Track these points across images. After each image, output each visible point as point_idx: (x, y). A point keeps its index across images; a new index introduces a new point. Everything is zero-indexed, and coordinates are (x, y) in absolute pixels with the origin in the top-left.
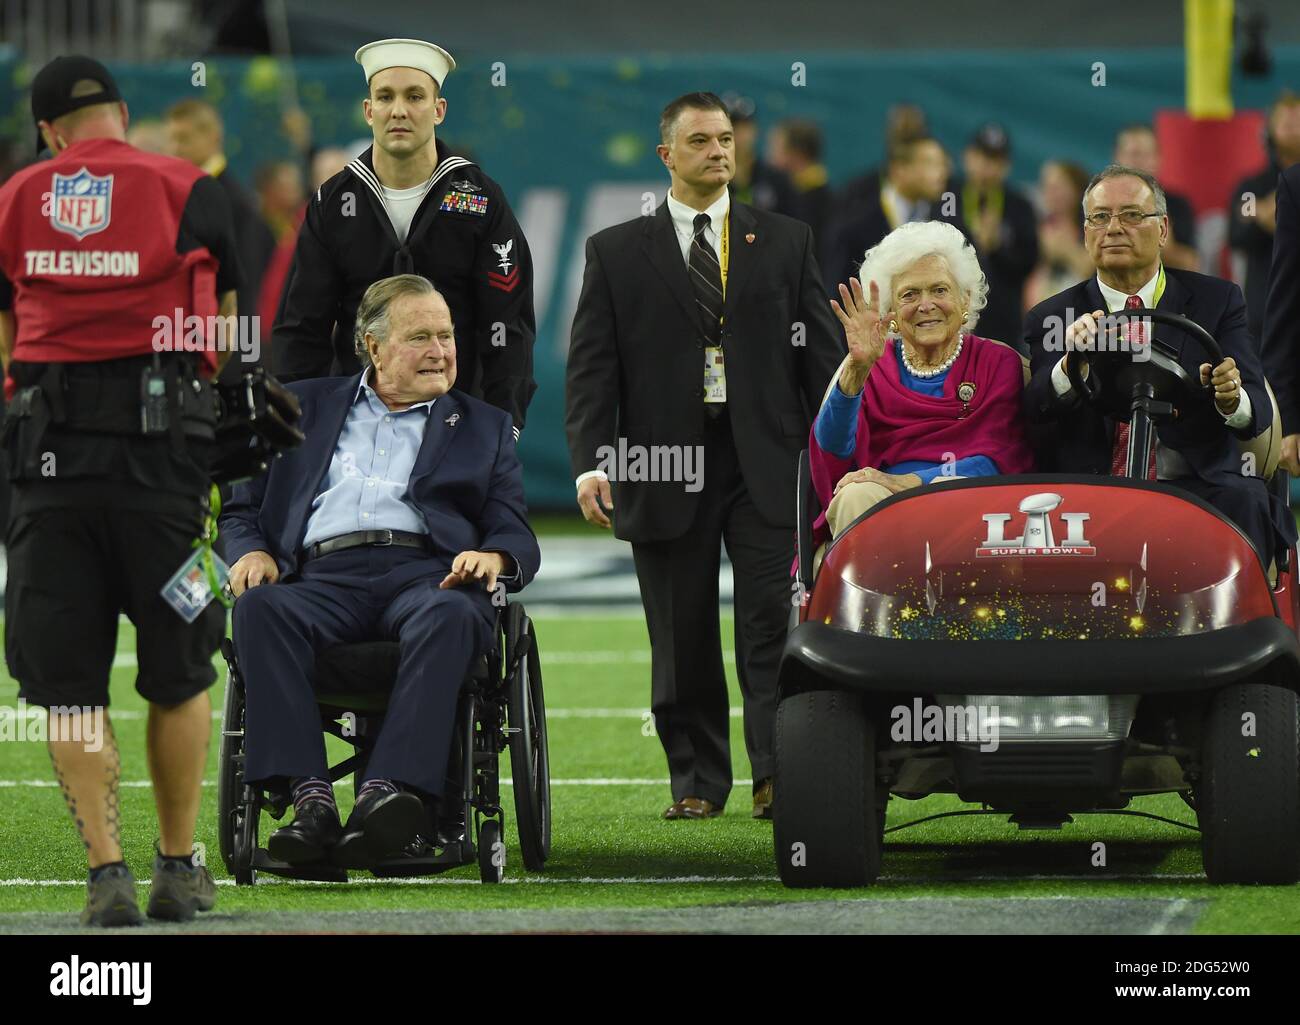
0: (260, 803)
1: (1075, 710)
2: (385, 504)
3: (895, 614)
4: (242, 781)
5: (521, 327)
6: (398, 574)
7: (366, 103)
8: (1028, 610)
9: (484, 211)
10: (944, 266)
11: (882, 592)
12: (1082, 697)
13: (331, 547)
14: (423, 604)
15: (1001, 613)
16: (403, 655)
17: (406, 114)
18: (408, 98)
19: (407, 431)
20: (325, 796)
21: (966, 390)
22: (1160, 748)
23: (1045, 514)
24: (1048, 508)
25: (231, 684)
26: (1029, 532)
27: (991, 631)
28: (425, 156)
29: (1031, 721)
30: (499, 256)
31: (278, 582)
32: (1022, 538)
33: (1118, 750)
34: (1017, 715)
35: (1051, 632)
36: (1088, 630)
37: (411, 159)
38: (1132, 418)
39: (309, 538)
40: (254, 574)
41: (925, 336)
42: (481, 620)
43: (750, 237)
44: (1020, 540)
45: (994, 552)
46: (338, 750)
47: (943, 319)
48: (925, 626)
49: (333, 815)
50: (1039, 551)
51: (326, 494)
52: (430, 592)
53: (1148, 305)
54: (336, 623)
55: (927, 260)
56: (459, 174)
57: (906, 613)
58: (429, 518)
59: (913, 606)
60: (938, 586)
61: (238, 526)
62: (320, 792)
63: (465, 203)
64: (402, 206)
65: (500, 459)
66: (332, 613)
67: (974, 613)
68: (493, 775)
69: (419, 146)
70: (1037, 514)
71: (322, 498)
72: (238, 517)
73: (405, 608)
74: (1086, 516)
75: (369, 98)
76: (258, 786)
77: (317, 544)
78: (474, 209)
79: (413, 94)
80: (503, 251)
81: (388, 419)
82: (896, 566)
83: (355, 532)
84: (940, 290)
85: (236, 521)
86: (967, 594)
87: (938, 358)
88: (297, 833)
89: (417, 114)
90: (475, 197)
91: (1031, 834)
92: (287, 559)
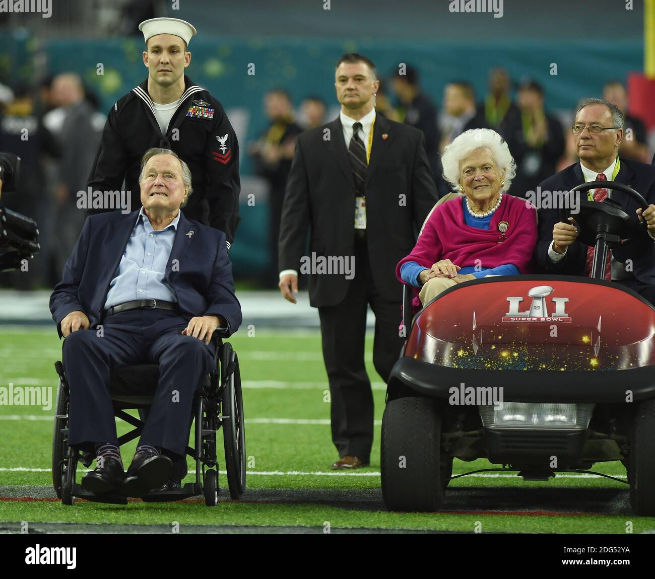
0: (77, 458)
1: (557, 412)
2: (152, 284)
3: (454, 353)
4: (67, 444)
5: (232, 185)
6: (159, 325)
7: (144, 54)
8: (531, 353)
9: (212, 117)
10: (489, 154)
11: (447, 340)
12: (561, 404)
13: (120, 309)
14: (173, 344)
15: (516, 354)
16: (162, 372)
17: (168, 61)
18: (170, 52)
19: (164, 242)
20: (115, 454)
21: (503, 226)
22: (606, 435)
23: (543, 297)
24: (545, 295)
25: (61, 389)
26: (533, 308)
27: (510, 365)
28: (179, 85)
29: (532, 418)
30: (220, 143)
31: (89, 328)
32: (529, 311)
33: (581, 436)
34: (524, 414)
35: (544, 367)
36: (566, 366)
37: (171, 87)
38: (596, 244)
39: (108, 303)
40: (75, 323)
41: (478, 195)
42: (207, 353)
43: (385, 136)
44: (528, 312)
45: (513, 319)
46: (123, 427)
47: (489, 185)
48: (471, 361)
49: (119, 466)
50: (539, 319)
51: (118, 278)
52: (177, 336)
53: (609, 179)
54: (123, 353)
55: (479, 151)
56: (198, 96)
57: (460, 353)
58: (178, 293)
59: (465, 349)
60: (480, 338)
61: (64, 297)
62: (112, 451)
63: (201, 112)
64: (164, 113)
65: (218, 259)
66: (121, 348)
67: (500, 354)
68: (213, 443)
69: (175, 81)
70: (537, 298)
71: (115, 281)
72: (65, 292)
73: (163, 345)
74: (567, 300)
75: (147, 51)
76: (76, 448)
77: (112, 307)
78: (206, 116)
79: (173, 50)
80: (223, 140)
81: (152, 235)
82: (456, 326)
83: (135, 300)
84: (487, 168)
85: (65, 294)
86: (497, 343)
87: (487, 207)
88: (99, 476)
89: (175, 61)
90: (206, 109)
91: (532, 483)
92: (95, 316)
